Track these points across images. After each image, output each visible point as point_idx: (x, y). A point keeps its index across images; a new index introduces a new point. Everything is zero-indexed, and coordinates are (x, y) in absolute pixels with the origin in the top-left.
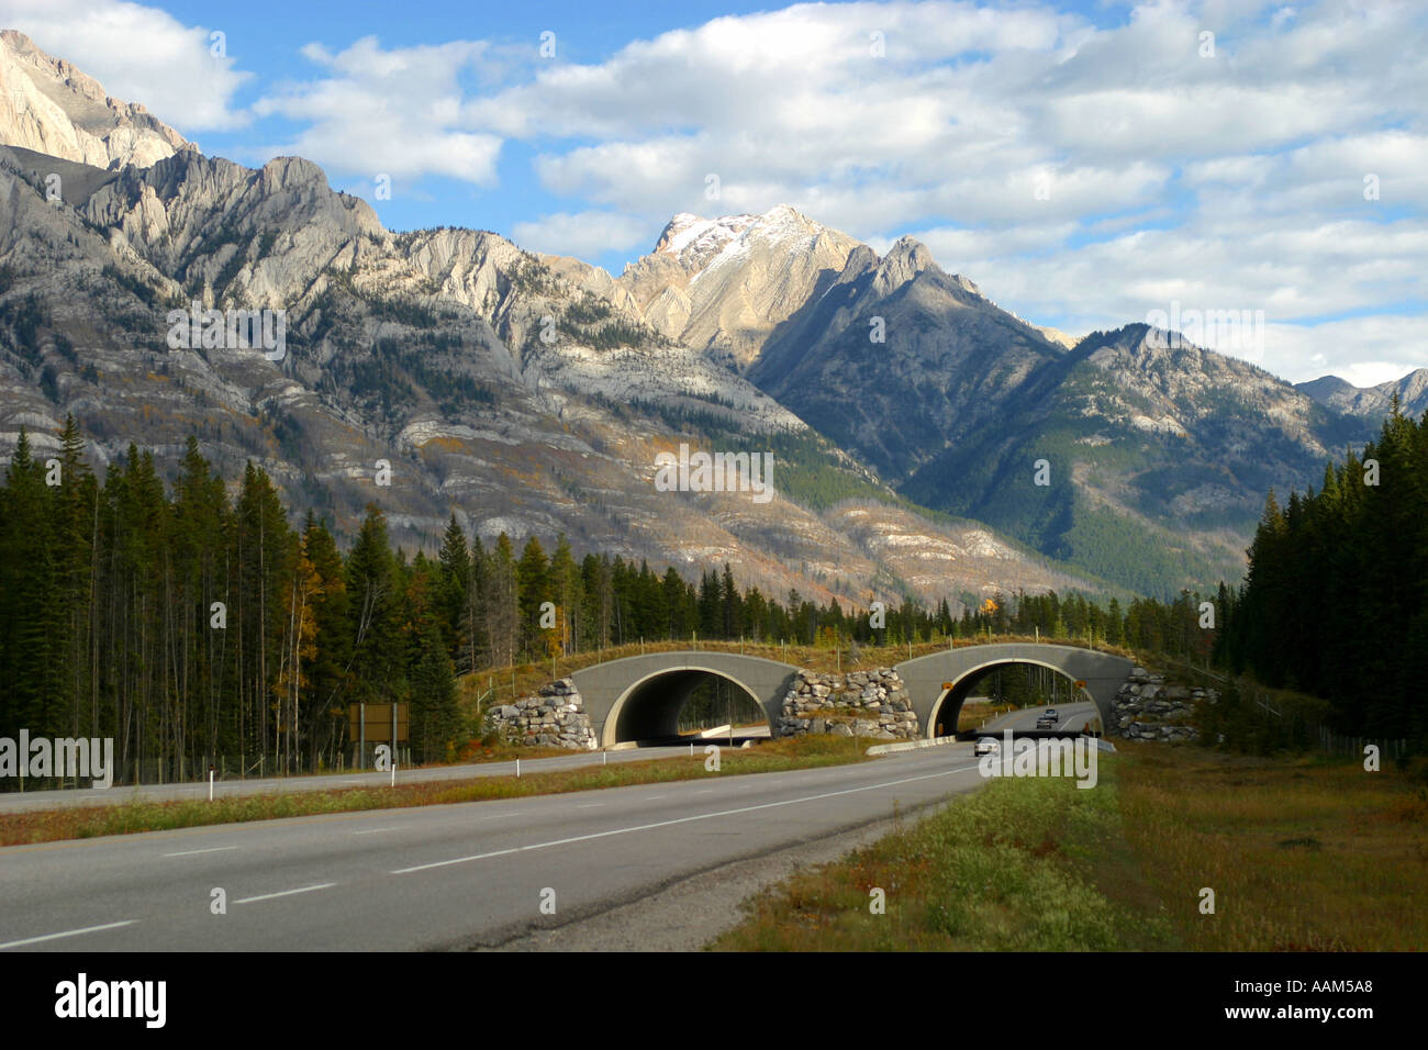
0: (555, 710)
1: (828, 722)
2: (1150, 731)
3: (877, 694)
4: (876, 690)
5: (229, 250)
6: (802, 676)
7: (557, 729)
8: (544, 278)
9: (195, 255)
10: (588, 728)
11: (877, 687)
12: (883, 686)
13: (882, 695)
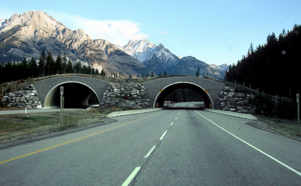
0: (26, 95)
1: (117, 101)
2: (233, 108)
3: (136, 92)
4: (136, 91)
5: (71, 41)
6: (111, 85)
7: (26, 101)
8: (112, 46)
9: (66, 41)
10: (38, 101)
11: (136, 90)
12: (139, 89)
13: (138, 93)
